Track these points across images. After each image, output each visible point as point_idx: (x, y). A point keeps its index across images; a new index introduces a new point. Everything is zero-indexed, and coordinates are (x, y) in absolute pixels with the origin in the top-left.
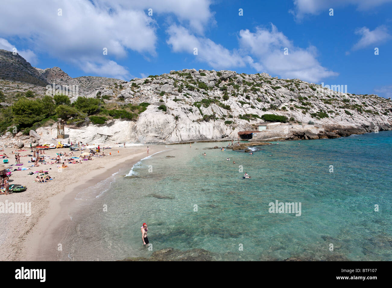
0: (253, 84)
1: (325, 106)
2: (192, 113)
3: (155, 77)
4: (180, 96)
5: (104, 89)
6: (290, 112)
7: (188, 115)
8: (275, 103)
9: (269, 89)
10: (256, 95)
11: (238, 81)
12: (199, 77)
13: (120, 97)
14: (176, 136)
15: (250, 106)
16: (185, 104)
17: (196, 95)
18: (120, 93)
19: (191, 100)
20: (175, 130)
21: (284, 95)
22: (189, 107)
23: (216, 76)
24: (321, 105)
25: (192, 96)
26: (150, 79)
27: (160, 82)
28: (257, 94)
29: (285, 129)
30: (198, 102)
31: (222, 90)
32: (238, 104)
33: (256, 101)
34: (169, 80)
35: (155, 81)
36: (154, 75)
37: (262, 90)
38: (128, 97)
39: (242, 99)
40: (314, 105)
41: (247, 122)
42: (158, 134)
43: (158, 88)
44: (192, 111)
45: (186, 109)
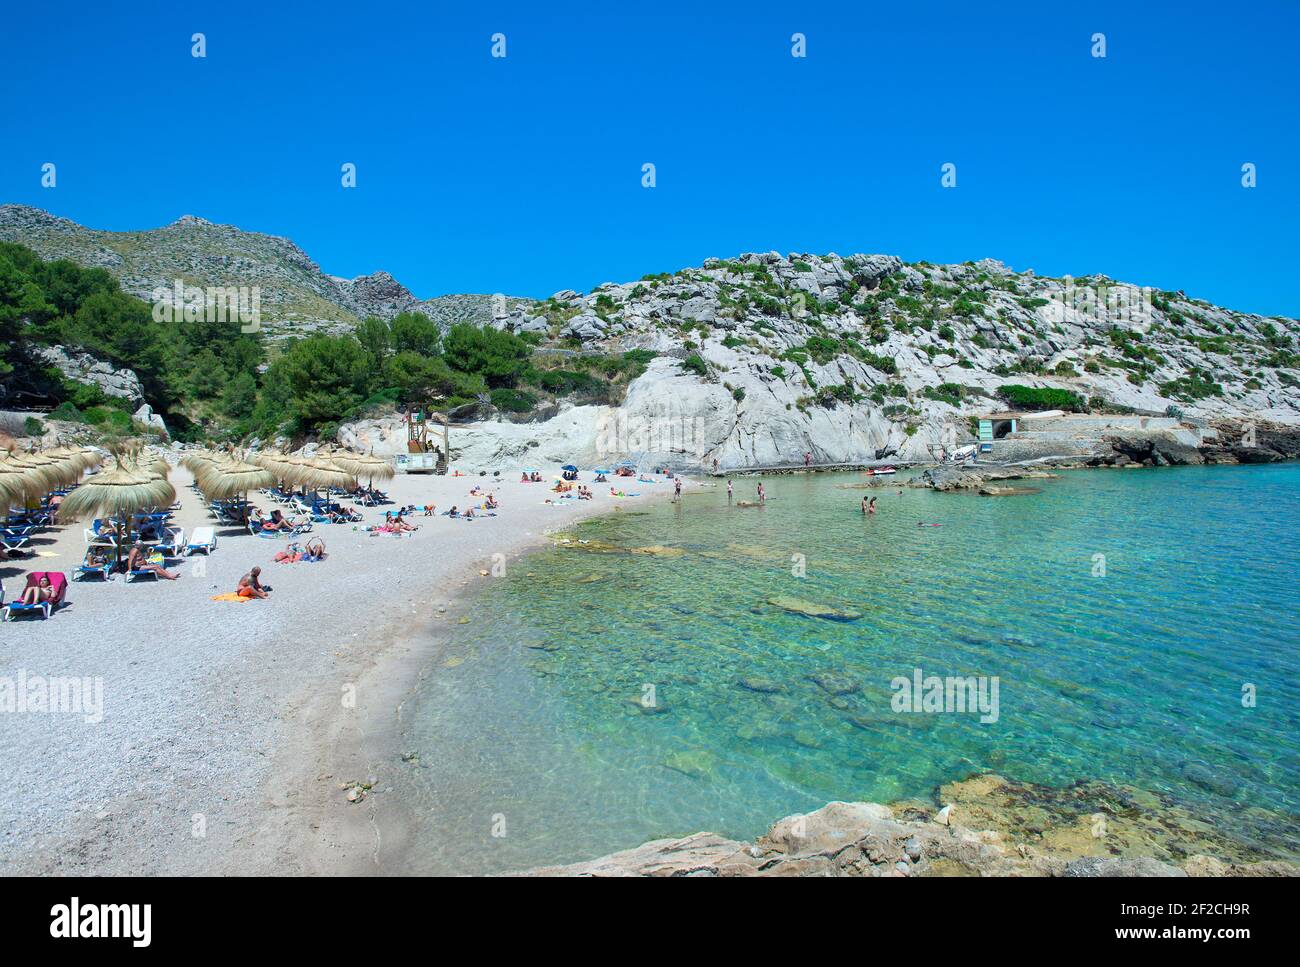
0: (957, 293)
1: (1207, 359)
2: (784, 380)
3: (663, 277)
4: (741, 331)
5: (520, 314)
6: (1086, 377)
7: (772, 386)
8: (1034, 353)
9: (1009, 306)
10: (971, 327)
11: (909, 284)
12: (791, 275)
13: (568, 336)
14: (739, 449)
15: (957, 360)
16: (760, 353)
17: (788, 327)
18: (568, 325)
19: (775, 342)
20: (735, 431)
21: (1063, 327)
22: (772, 363)
23: (841, 271)
24: (1189, 356)
25: (775, 331)
26: (646, 284)
27: (679, 292)
28: (975, 323)
29: (1085, 432)
30: (795, 349)
31: (861, 311)
32: (916, 355)
33: (971, 344)
34: (704, 284)
35: (663, 288)
36: (658, 274)
37: (988, 311)
38: (590, 338)
39: (926, 338)
40: (1167, 357)
41: (951, 408)
43: (675, 310)
44: (783, 373)
45: (763, 368)
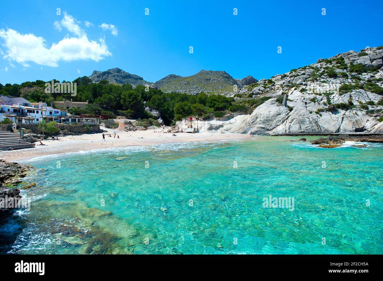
2: (315, 103)
7: (308, 105)
12: (356, 59)
13: (250, 94)
18: (252, 90)
20: (285, 121)
34: (309, 70)
35: (292, 74)
36: (295, 69)
38: (257, 94)
42: (265, 125)
43: (291, 81)
45: (308, 99)
